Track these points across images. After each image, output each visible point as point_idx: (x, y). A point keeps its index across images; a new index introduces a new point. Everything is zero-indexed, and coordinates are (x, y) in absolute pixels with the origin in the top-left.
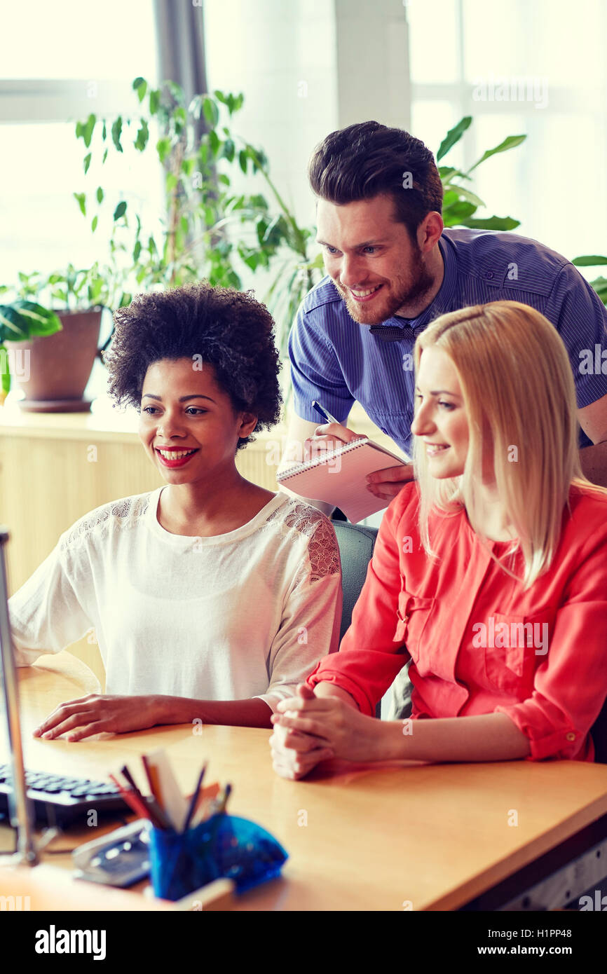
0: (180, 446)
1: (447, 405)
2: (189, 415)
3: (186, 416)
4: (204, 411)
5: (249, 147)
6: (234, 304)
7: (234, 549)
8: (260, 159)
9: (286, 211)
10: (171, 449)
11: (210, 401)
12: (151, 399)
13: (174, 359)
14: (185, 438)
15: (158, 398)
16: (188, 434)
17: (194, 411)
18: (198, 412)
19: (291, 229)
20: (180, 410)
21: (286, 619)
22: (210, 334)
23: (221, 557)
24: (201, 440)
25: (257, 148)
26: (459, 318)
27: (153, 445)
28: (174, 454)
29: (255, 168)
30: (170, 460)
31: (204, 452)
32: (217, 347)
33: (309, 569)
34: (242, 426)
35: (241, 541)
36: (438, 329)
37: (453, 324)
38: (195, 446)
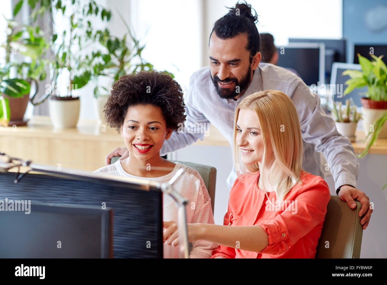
0: (146, 143)
1: (254, 133)
2: (151, 130)
3: (149, 130)
4: (157, 128)
10: (143, 145)
11: (160, 124)
12: (133, 122)
13: (144, 105)
14: (149, 140)
15: (137, 122)
16: (151, 138)
17: (153, 129)
18: (155, 129)
20: (147, 128)
24: (156, 141)
26: (257, 97)
27: (132, 143)
28: (143, 147)
30: (141, 150)
31: (155, 146)
34: (167, 135)
36: (248, 102)
37: (255, 99)
38: (152, 144)
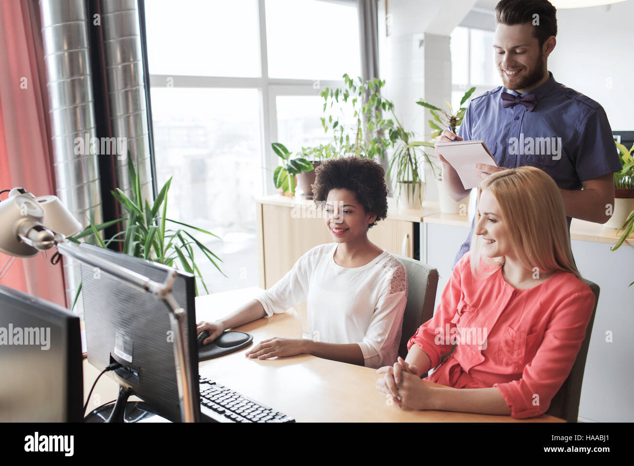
0: (340, 227)
1: (492, 220)
4: (351, 211)
5: (387, 101)
6: (365, 164)
7: (360, 274)
8: (391, 105)
9: (400, 126)
10: (336, 229)
11: (354, 208)
14: (342, 224)
17: (346, 212)
19: (402, 133)
21: (377, 309)
22: (354, 178)
23: (353, 278)
24: (349, 225)
25: (390, 101)
26: (502, 175)
28: (338, 230)
29: (389, 109)
30: (337, 233)
31: (351, 230)
32: (356, 183)
33: (390, 288)
34: (370, 218)
35: (363, 272)
36: (490, 180)
37: (498, 178)
